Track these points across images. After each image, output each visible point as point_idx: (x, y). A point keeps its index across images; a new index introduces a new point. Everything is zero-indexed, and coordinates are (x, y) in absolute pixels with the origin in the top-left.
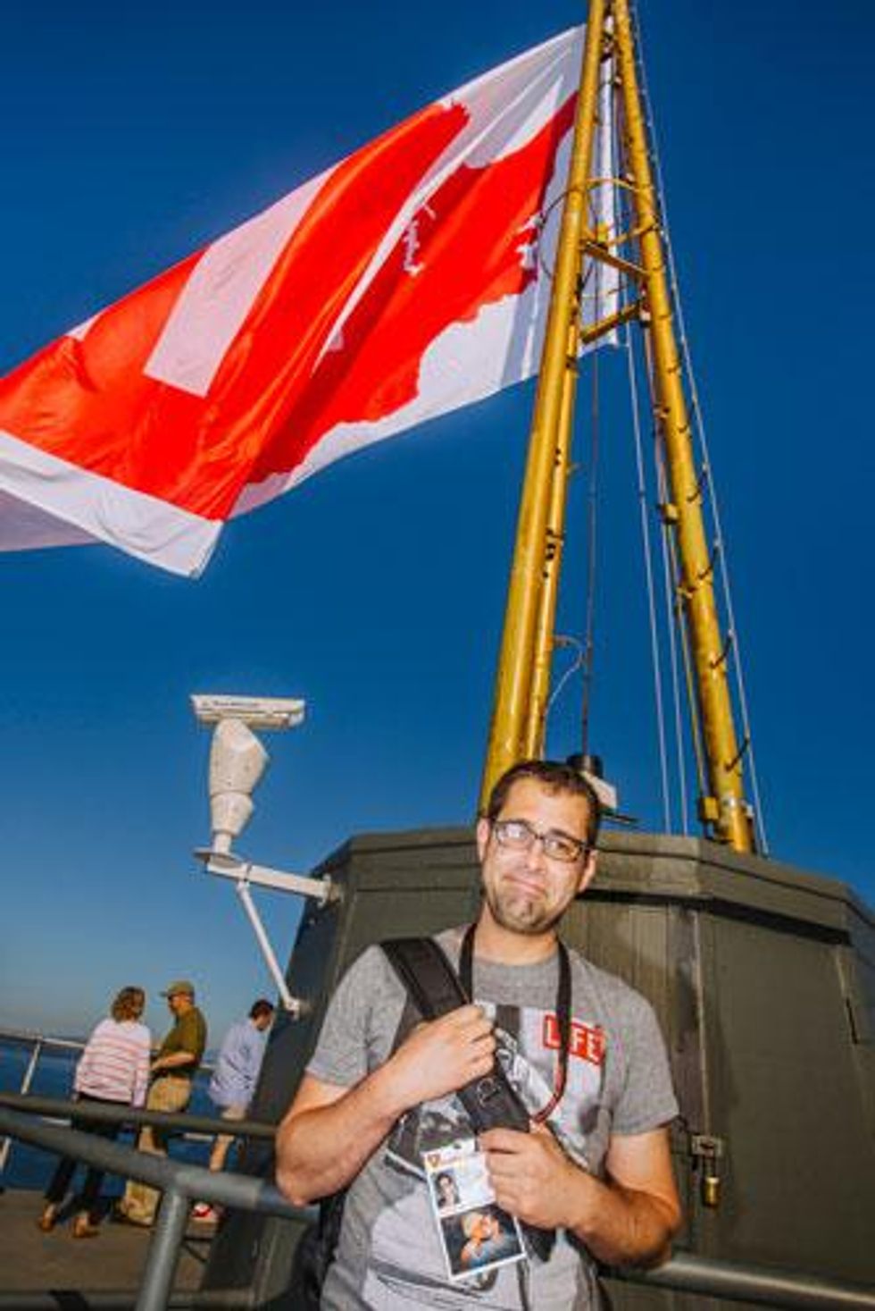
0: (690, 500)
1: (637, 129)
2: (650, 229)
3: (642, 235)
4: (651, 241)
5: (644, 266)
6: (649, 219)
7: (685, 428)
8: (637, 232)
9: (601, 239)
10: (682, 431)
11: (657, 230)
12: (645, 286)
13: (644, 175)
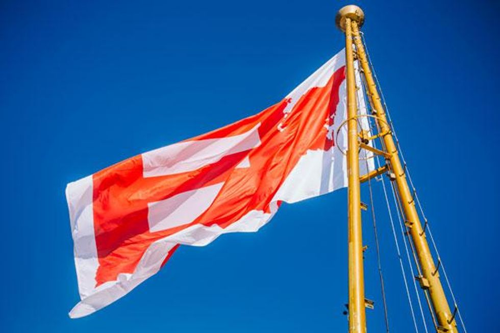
0: (433, 275)
1: (374, 89)
2: (387, 134)
3: (384, 136)
4: (389, 139)
5: (387, 151)
6: (386, 128)
7: (423, 233)
8: (381, 134)
9: (365, 138)
10: (421, 235)
11: (391, 133)
12: (389, 159)
13: (380, 110)
